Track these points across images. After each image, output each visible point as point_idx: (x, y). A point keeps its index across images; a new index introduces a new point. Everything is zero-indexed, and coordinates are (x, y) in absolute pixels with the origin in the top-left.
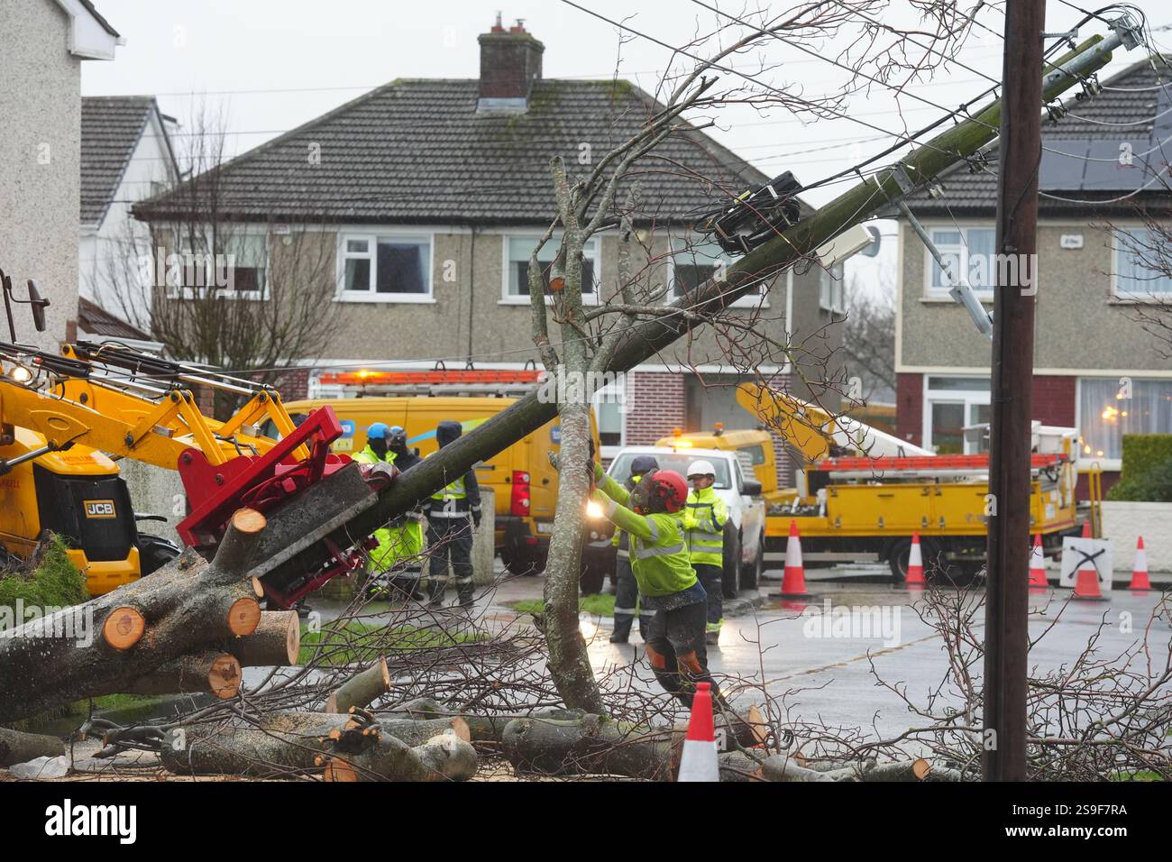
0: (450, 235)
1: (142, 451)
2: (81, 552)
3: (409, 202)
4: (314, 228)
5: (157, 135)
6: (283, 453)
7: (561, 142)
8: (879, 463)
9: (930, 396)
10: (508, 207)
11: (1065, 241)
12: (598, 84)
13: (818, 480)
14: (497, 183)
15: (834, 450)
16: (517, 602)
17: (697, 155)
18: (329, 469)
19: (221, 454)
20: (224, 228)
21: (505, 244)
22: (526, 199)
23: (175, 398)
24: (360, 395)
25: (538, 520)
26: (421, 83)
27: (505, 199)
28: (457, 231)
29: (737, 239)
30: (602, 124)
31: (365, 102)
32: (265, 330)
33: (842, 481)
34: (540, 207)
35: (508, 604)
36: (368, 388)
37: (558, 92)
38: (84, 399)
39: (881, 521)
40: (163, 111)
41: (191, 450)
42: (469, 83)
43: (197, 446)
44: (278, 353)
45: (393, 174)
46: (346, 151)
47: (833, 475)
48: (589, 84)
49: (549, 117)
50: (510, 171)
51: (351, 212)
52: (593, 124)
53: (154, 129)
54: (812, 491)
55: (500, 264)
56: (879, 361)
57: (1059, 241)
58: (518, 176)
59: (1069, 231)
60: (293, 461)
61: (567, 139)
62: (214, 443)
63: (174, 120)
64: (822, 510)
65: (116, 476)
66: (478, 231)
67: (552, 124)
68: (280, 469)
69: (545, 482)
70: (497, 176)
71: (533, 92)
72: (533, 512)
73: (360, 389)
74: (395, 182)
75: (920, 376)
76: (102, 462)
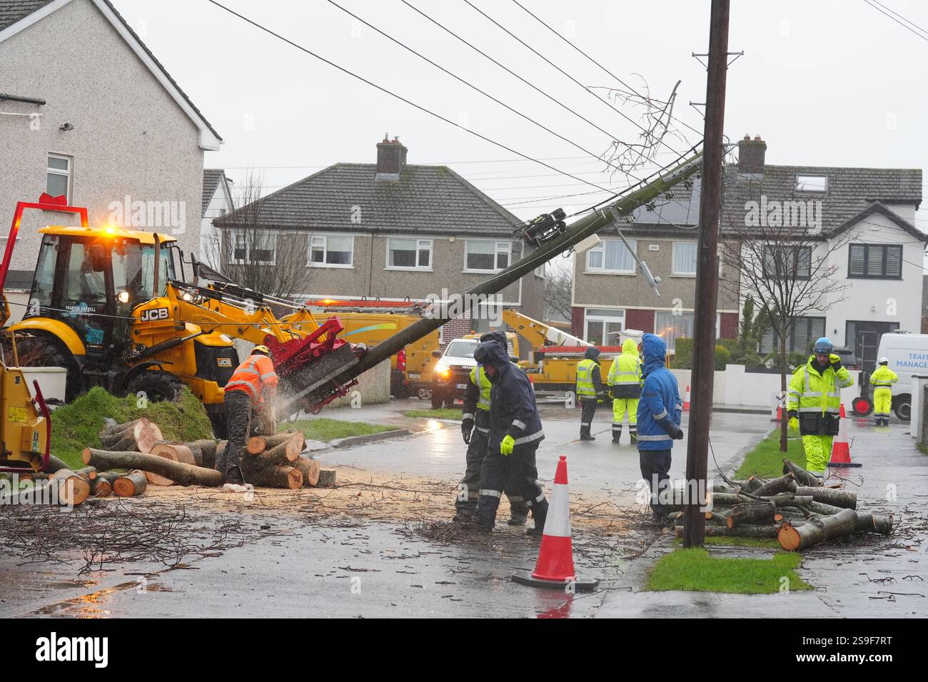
0: (362, 237)
1: (246, 335)
2: (215, 382)
3: (343, 221)
4: (301, 233)
5: (223, 188)
6: (314, 338)
7: (415, 194)
8: (567, 349)
9: (587, 318)
10: (389, 224)
11: (651, 247)
12: (432, 167)
13: (539, 356)
14: (385, 213)
15: (547, 342)
16: (405, 411)
17: (479, 202)
18: (336, 346)
19: (285, 337)
20: (259, 231)
21: (388, 241)
22: (398, 221)
23: (262, 310)
24: (325, 312)
25: (409, 372)
26: (349, 165)
27: (388, 220)
28: (365, 235)
29: (535, 240)
30: (434, 186)
31: (322, 173)
32: (277, 279)
33: (551, 357)
34: (404, 225)
35: (401, 412)
36: (330, 308)
37: (414, 171)
38: (217, 309)
39: (568, 376)
40: (227, 176)
41: (270, 335)
42: (372, 166)
43: (272, 333)
44: (283, 290)
45: (336, 208)
46: (313, 196)
47: (546, 354)
48: (428, 168)
49: (410, 182)
50: (391, 208)
51: (315, 225)
52: (430, 186)
53: (223, 184)
54: (536, 362)
55: (385, 251)
56: (556, 301)
57: (648, 247)
58: (394, 210)
59: (653, 243)
60: (318, 342)
61: (418, 193)
62: (281, 332)
63: (231, 181)
64: (541, 371)
65: (232, 347)
66: (375, 235)
67: (410, 186)
68: (313, 346)
69: (413, 354)
70: (385, 209)
71: (402, 171)
72: (407, 369)
73: (326, 308)
74: (336, 211)
75: (583, 308)
76: (225, 340)
